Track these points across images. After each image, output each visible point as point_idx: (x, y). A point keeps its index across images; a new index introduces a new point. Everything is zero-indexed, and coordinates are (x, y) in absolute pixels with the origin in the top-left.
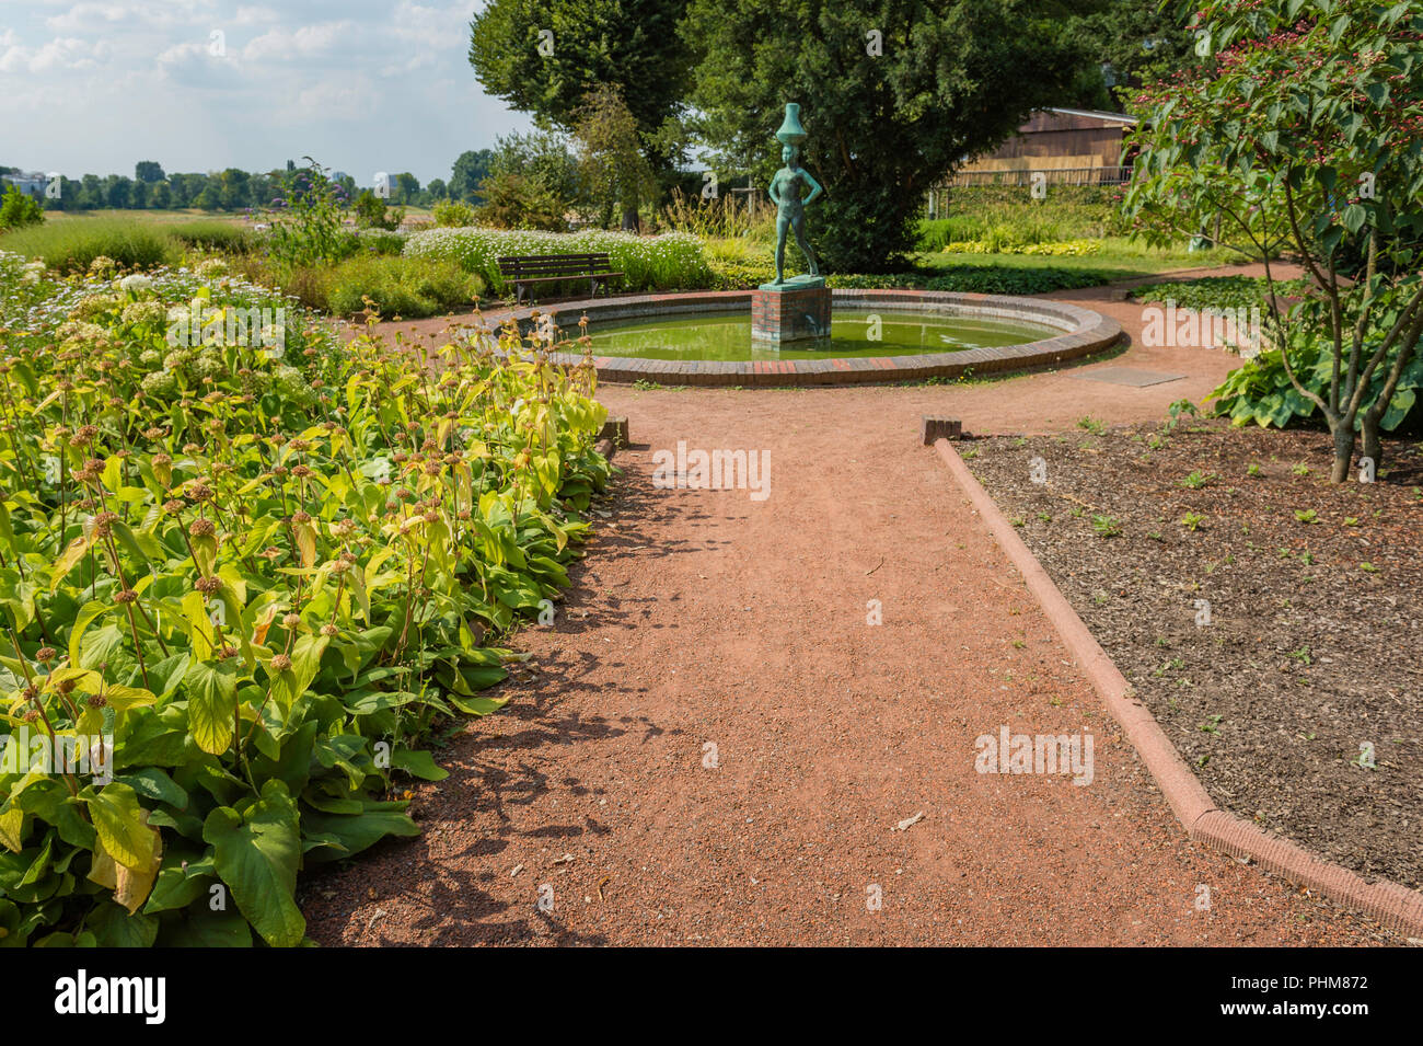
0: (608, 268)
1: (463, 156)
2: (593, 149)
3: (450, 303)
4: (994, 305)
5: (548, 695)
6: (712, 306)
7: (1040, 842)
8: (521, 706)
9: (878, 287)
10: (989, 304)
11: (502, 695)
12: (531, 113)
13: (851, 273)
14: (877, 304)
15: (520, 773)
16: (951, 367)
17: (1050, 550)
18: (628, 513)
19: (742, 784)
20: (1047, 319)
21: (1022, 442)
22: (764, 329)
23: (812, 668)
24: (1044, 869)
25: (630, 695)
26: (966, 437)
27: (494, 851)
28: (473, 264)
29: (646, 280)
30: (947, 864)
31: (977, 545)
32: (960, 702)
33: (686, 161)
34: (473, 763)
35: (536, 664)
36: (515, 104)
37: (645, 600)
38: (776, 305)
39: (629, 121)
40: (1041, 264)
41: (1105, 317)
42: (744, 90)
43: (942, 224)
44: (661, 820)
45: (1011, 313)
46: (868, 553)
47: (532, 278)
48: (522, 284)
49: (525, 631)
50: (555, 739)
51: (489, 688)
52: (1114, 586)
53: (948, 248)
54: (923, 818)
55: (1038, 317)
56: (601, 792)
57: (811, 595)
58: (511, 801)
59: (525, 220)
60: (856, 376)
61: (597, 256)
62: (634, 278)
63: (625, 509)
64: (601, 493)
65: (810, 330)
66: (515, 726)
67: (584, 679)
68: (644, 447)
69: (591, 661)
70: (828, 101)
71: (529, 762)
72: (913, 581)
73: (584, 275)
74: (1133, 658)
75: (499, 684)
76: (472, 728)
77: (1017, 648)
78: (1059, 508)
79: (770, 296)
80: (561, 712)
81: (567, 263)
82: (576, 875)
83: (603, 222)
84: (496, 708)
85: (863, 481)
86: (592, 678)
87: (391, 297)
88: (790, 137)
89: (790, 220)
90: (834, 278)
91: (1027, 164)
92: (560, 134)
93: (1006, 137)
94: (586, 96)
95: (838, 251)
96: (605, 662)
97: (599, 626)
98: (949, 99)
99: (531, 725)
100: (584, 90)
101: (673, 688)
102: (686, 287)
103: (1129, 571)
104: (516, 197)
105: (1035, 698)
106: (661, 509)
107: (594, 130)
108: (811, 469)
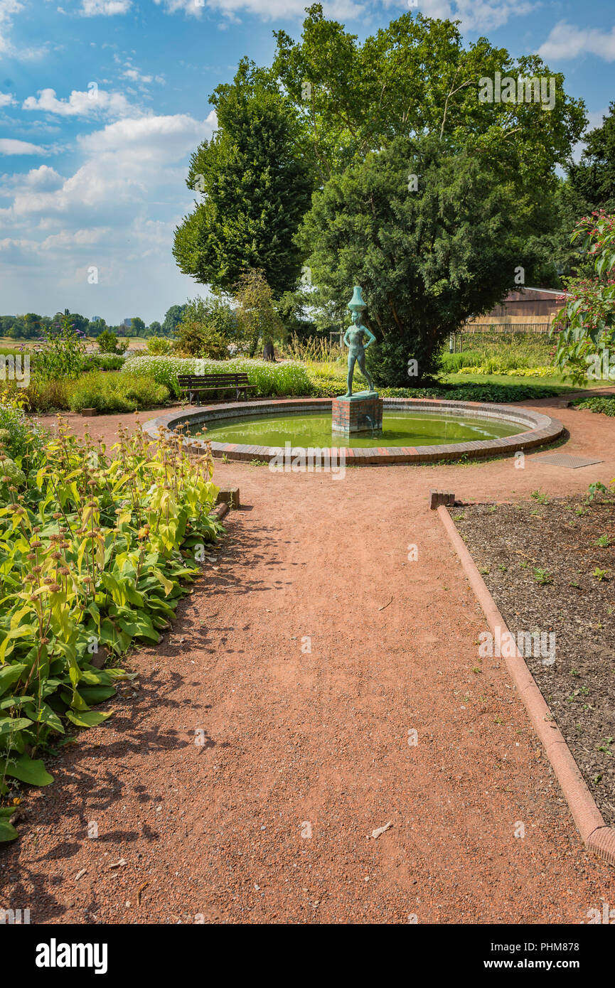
0: (247, 382)
1: (172, 308)
2: (246, 307)
3: (146, 404)
4: (486, 410)
5: (141, 710)
6: (310, 407)
7: (475, 850)
8: (120, 719)
9: (415, 397)
10: (483, 409)
11: (108, 710)
12: (209, 285)
13: (399, 387)
14: (413, 408)
15: (104, 780)
16: (454, 454)
17: (505, 594)
18: (228, 559)
19: (263, 793)
20: (518, 420)
21: (493, 508)
22: (339, 424)
23: (331, 688)
24: (476, 876)
25: (199, 711)
26: (457, 505)
27: (68, 855)
28: (162, 379)
29: (271, 390)
30: (403, 872)
31: (457, 587)
32: (430, 720)
33: (303, 314)
34: (74, 770)
35: (138, 683)
36: (199, 279)
37: (226, 629)
38: (347, 410)
39: (268, 291)
40: (517, 382)
41: (553, 420)
42: (333, 276)
43: (457, 356)
44: (199, 827)
45: (497, 415)
46: (383, 593)
47: (199, 388)
48: (192, 392)
49: (139, 654)
50: (137, 749)
51: (101, 703)
52: (545, 623)
53: (461, 371)
54: (391, 827)
55: (513, 418)
56: (159, 799)
57: (340, 627)
58: (93, 806)
59: (203, 350)
60: (393, 459)
61: (240, 375)
62: (263, 388)
63: (227, 556)
64: (213, 543)
65: (369, 425)
66: (112, 737)
67: (169, 697)
68: (248, 508)
69: (177, 679)
70: (383, 284)
71: (113, 770)
72: (410, 616)
73: (232, 386)
74: (554, 685)
75: (110, 699)
76: (81, 738)
77: (475, 673)
78: (513, 560)
79: (343, 404)
80: (146, 726)
81: (222, 379)
82: (123, 881)
83: (251, 351)
84: (101, 720)
85: (387, 536)
86: (176, 696)
87: (108, 400)
88: (356, 307)
89: (356, 357)
90: (389, 390)
91: (510, 320)
92: (226, 298)
93: (494, 306)
94: (242, 276)
95: (392, 373)
96: (187, 681)
97: (189, 650)
98: (456, 284)
99: (124, 736)
100: (241, 272)
101: (230, 704)
102: (296, 394)
103: (556, 612)
104: (198, 335)
105: (484, 716)
106: (250, 556)
107: (246, 296)
108: (355, 527)
